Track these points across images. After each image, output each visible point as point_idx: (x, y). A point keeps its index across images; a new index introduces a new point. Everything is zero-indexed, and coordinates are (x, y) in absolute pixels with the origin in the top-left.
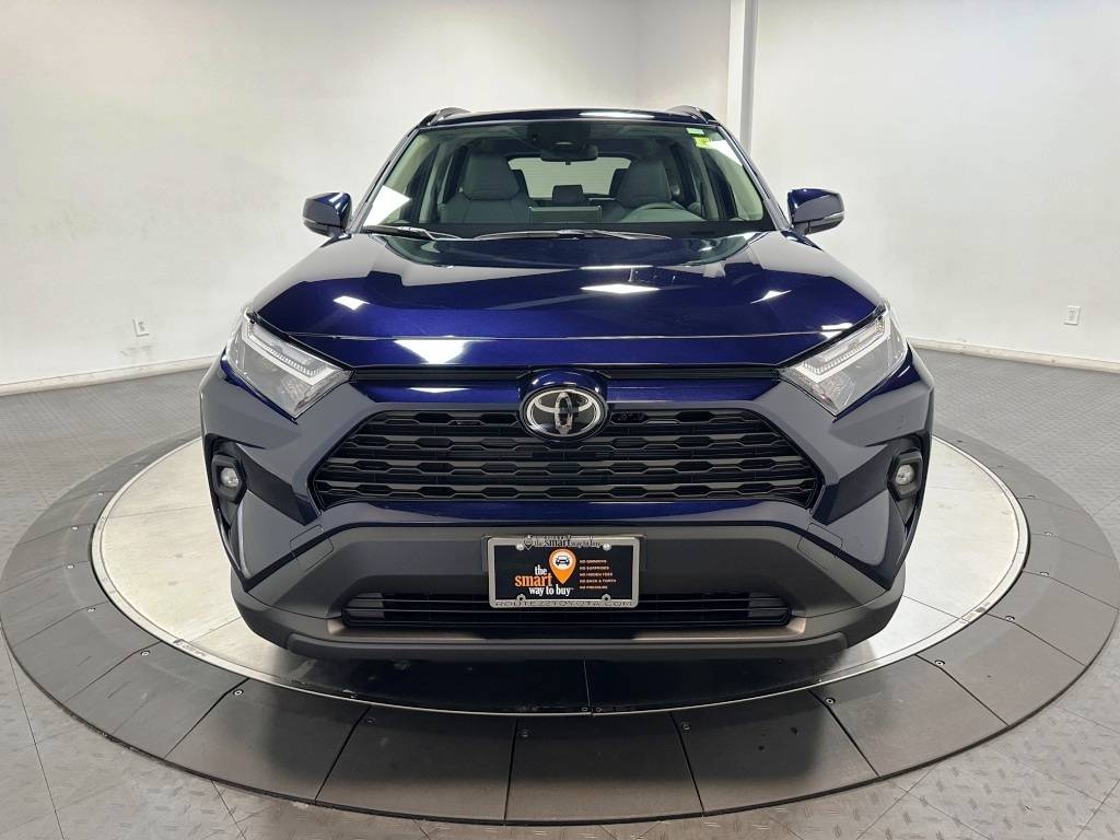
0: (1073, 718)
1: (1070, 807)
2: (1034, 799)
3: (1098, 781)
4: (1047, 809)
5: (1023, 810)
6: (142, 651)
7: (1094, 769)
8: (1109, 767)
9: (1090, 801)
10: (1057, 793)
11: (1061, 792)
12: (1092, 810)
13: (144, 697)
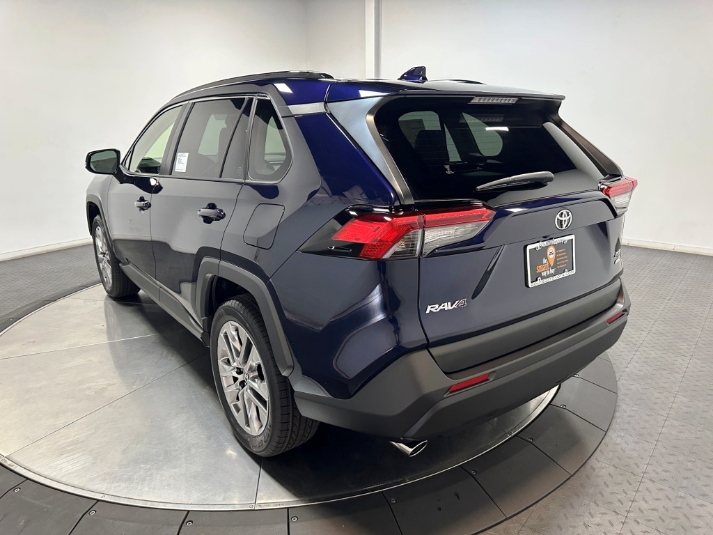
0: (604, 465)
1: (610, 522)
2: (591, 519)
3: (622, 504)
4: (598, 525)
5: (586, 527)
6: (14, 488)
7: (619, 496)
8: (626, 493)
9: (620, 516)
10: (602, 514)
11: (605, 514)
12: (622, 522)
13: (22, 523)
